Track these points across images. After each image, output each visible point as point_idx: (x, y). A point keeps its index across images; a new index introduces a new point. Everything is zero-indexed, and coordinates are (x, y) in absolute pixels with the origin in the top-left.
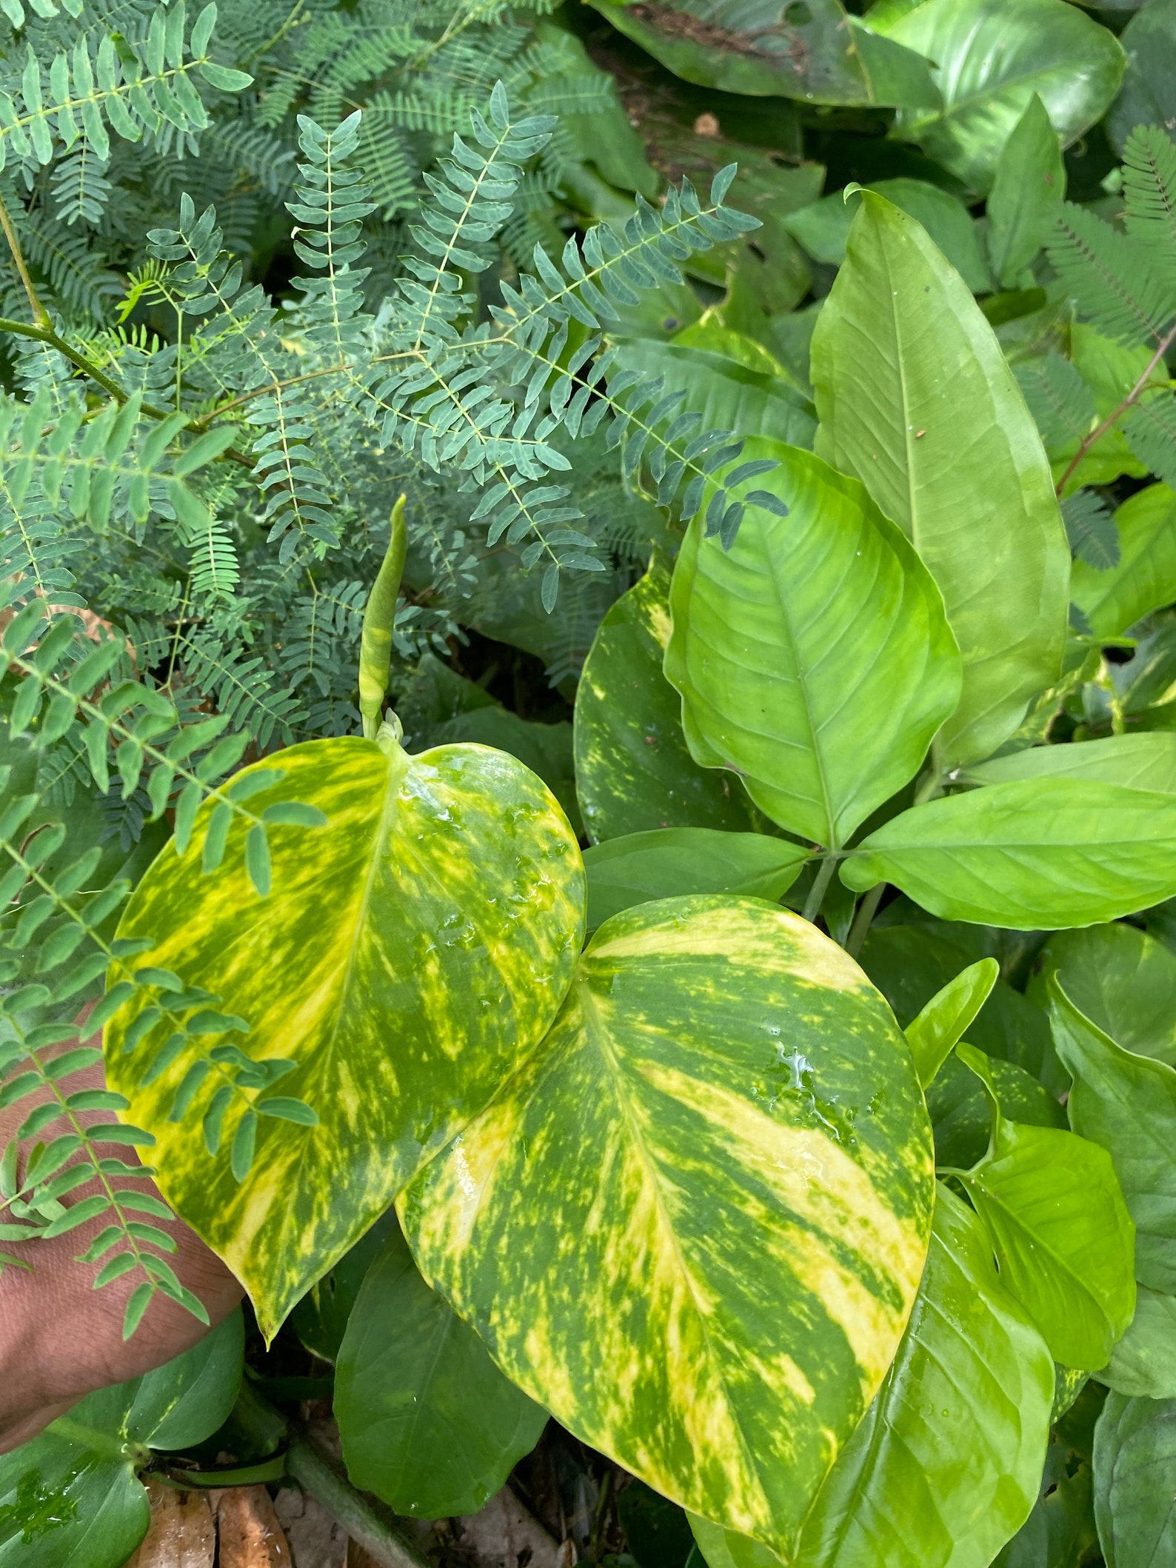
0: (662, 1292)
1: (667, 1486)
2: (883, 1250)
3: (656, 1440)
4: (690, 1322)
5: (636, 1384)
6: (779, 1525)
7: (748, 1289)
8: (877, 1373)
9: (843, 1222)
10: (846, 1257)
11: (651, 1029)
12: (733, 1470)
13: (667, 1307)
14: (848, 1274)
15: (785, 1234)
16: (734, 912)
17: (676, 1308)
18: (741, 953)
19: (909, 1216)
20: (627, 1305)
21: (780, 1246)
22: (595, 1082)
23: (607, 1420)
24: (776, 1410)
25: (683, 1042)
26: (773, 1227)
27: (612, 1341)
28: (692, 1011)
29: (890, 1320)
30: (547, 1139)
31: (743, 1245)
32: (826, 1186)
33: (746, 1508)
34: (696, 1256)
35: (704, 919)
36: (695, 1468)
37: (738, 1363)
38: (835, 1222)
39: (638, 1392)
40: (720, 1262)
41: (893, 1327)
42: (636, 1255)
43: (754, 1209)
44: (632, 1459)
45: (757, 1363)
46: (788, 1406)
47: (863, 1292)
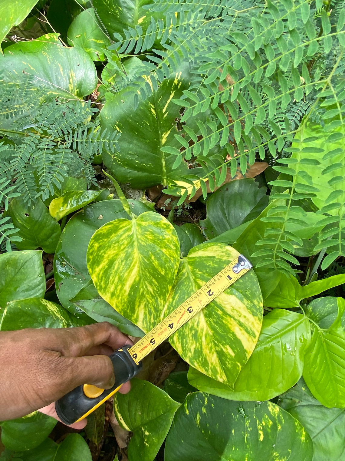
0: (201, 329)
1: (202, 370)
2: (250, 324)
3: (199, 361)
4: (207, 336)
5: (195, 349)
6: (229, 381)
7: (219, 330)
8: (250, 352)
9: (240, 316)
10: (241, 324)
11: (199, 272)
12: (218, 369)
13: (202, 333)
14: (241, 328)
15: (227, 318)
16: (217, 246)
17: (204, 333)
18: (218, 255)
19: (256, 316)
20: (193, 332)
21: (226, 321)
22: (189, 284)
23: (188, 356)
24: (226, 357)
25: (206, 275)
26: (224, 317)
27: (190, 340)
28: (208, 269)
29: (252, 340)
30: (178, 296)
31: (218, 320)
32: (235, 308)
33: (221, 377)
34: (208, 322)
35: (210, 248)
36: (209, 367)
37: (218, 346)
38: (238, 316)
39: (195, 351)
40: (213, 324)
41: (253, 342)
42: (196, 321)
43: (220, 312)
44: (193, 364)
45: (221, 346)
46: (229, 356)
47: (245, 333)
